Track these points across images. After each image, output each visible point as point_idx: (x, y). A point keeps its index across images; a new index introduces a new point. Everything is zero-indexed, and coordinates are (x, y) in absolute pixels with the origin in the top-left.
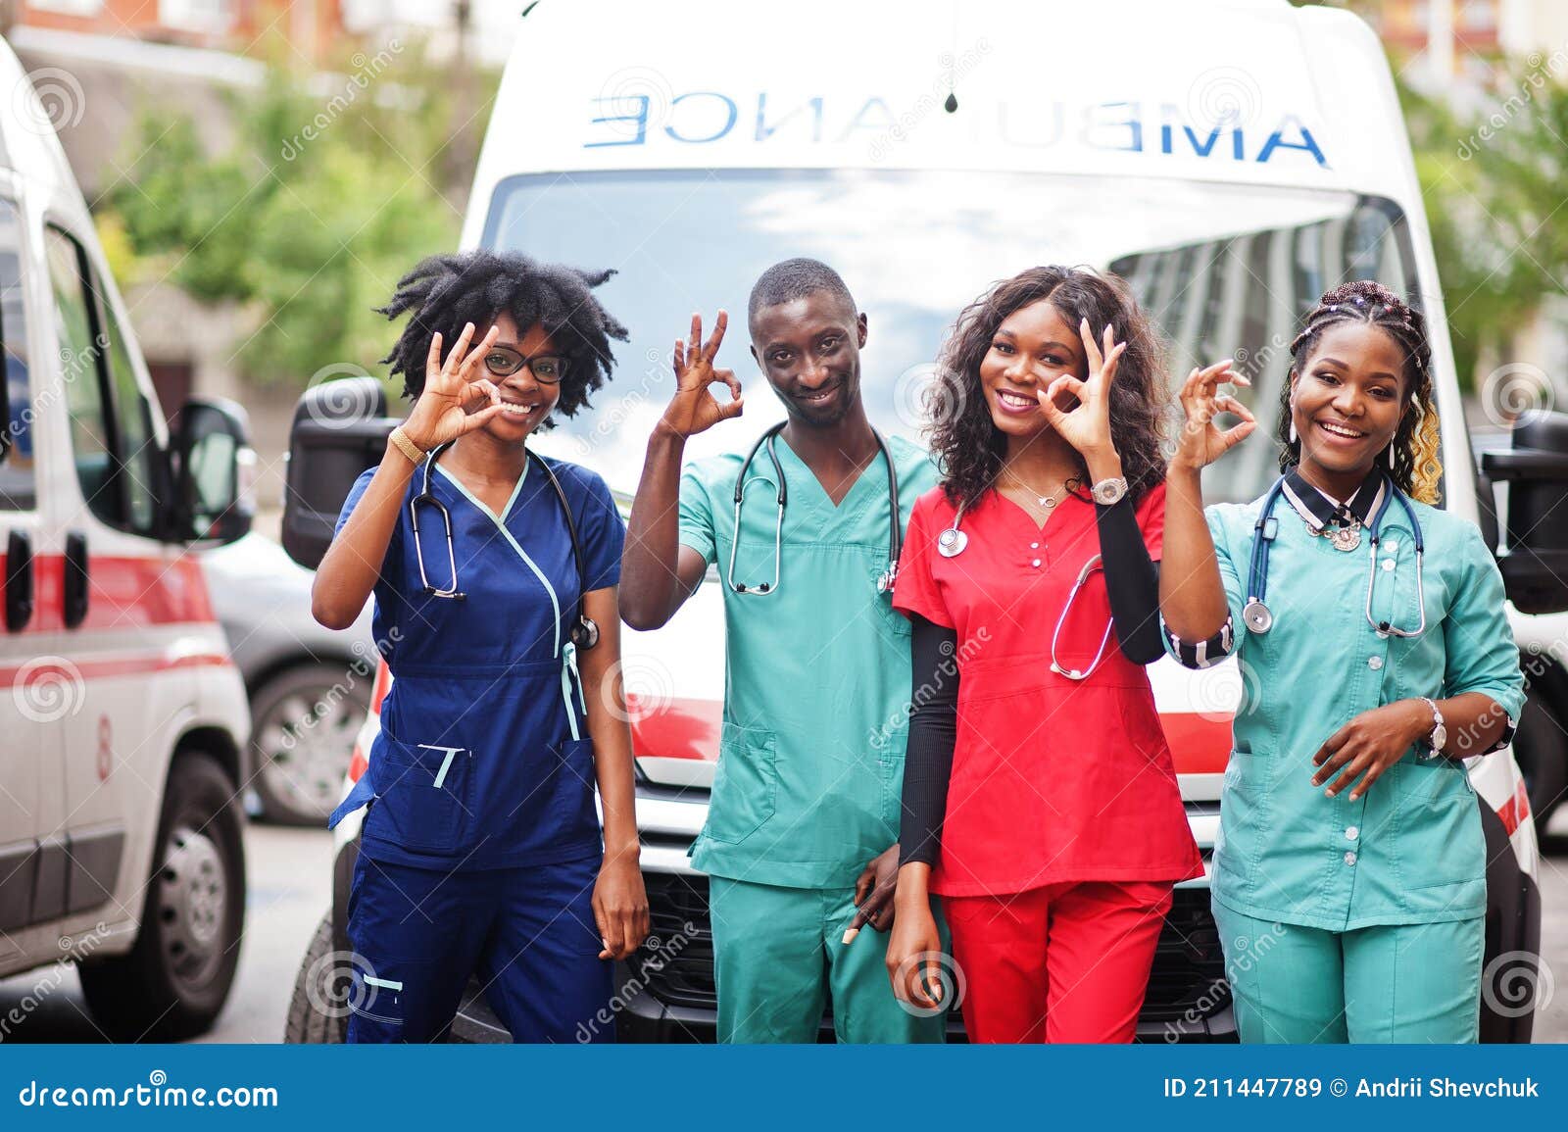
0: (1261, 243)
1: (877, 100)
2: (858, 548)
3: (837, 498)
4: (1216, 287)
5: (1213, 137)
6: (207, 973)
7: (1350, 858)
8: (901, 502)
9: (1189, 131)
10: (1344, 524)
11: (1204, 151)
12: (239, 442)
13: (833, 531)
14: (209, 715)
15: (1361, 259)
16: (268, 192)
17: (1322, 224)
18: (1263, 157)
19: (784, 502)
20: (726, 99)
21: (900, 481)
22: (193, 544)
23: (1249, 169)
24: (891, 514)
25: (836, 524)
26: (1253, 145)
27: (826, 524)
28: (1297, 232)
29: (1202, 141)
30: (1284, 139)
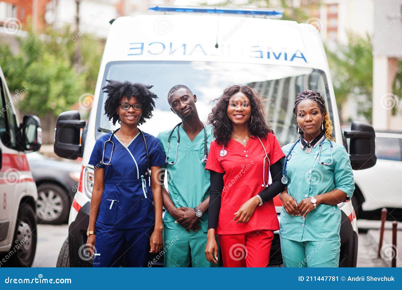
0: (288, 80)
1: (199, 45)
2: (197, 152)
3: (192, 140)
4: (275, 91)
5: (280, 54)
6: (27, 257)
7: (303, 225)
8: (208, 141)
9: (274, 53)
10: (309, 147)
11: (277, 58)
12: (37, 127)
13: (191, 148)
14: (29, 193)
15: (313, 84)
16: (28, 64)
17: (303, 76)
18: (292, 59)
19: (179, 142)
20: (162, 44)
21: (207, 136)
22: (26, 151)
23: (288, 62)
24: (205, 143)
25: (192, 146)
26: (289, 57)
27: (189, 146)
28: (297, 78)
29: (277, 56)
30: (297, 55)
